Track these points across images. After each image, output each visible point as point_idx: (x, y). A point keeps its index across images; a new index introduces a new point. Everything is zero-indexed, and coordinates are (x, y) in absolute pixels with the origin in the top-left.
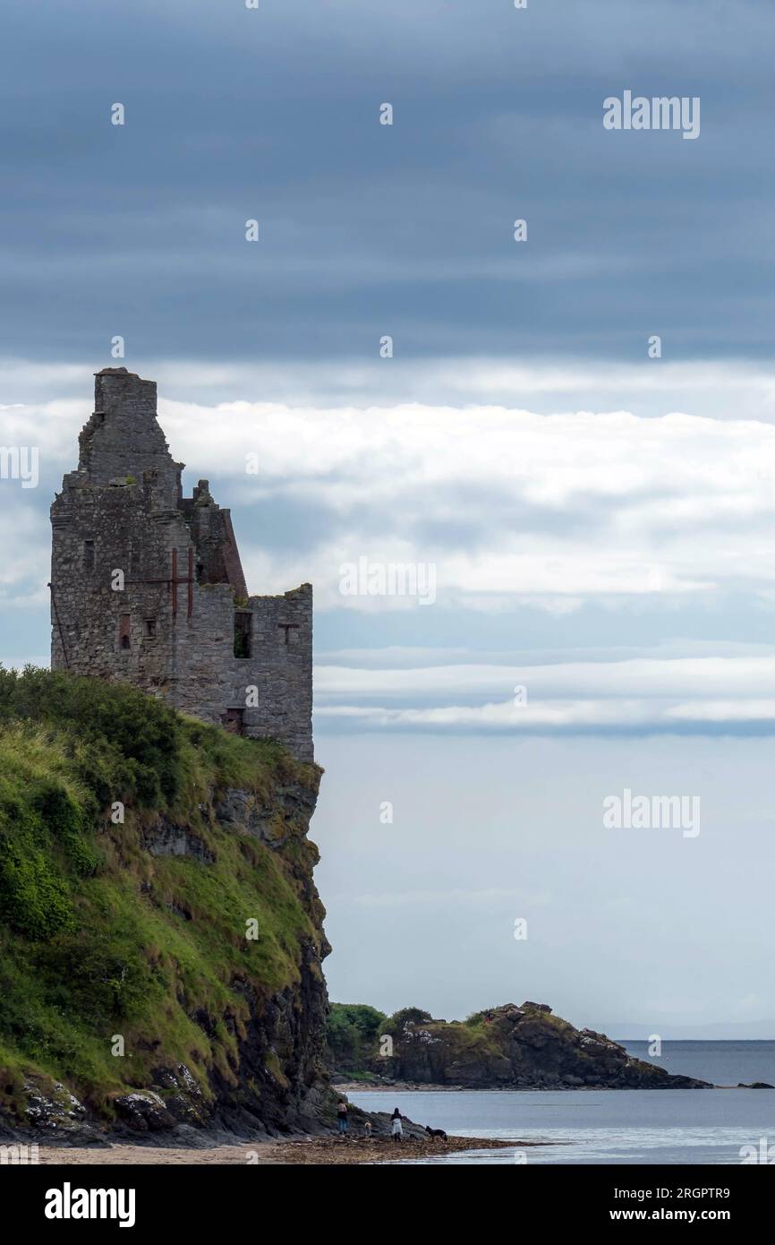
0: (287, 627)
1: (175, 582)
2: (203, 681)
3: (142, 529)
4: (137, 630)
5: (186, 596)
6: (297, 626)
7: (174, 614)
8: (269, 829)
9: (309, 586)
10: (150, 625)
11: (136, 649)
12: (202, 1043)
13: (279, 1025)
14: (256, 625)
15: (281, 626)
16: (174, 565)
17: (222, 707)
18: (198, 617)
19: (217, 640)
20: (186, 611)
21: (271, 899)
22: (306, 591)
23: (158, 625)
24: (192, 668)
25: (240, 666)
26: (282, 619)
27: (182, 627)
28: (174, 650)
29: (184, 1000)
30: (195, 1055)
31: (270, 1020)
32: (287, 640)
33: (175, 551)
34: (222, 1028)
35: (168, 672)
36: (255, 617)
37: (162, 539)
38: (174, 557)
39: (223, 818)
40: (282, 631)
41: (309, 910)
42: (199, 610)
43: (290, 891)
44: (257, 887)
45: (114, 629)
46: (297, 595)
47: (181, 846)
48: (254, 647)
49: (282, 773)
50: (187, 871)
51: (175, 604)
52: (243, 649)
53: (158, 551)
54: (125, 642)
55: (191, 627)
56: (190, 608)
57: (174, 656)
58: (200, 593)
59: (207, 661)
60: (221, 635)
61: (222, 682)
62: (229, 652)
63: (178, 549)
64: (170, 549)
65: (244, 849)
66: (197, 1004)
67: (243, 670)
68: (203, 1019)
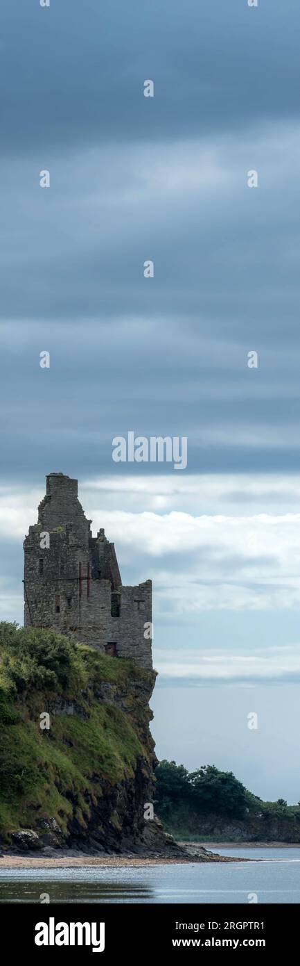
0: (139, 602)
1: (81, 579)
2: (95, 629)
3: (65, 553)
4: (63, 603)
5: (86, 586)
6: (144, 601)
7: (80, 595)
8: (126, 702)
9: (150, 581)
10: (69, 601)
11: (63, 613)
12: (67, 807)
13: (119, 799)
14: (123, 601)
15: (135, 601)
16: (80, 571)
17: (105, 641)
18: (92, 596)
19: (102, 608)
20: (86, 593)
21: (122, 736)
22: (148, 584)
23: (73, 601)
24: (90, 622)
25: (115, 621)
26: (136, 598)
27: (84, 601)
28: (80, 613)
29: (58, 785)
30: (61, 813)
31: (114, 797)
32: (138, 608)
33: (80, 564)
34: (82, 800)
35: (77, 624)
36: (122, 596)
37: (74, 558)
38: (80, 567)
39: (97, 696)
40: (136, 603)
41: (144, 743)
42: (93, 593)
43: (133, 733)
44: (115, 731)
45: (52, 603)
46: (144, 586)
47: (71, 710)
48: (121, 611)
49: (133, 674)
50: (73, 723)
51: (80, 591)
52: (116, 612)
53: (73, 564)
54: (58, 609)
55: (89, 601)
56: (88, 592)
57: (80, 616)
58: (94, 585)
59: (97, 619)
60: (104, 605)
61: (105, 629)
62: (108, 614)
63: (82, 563)
64: (78, 563)
65: (109, 712)
66: (66, 787)
67: (115, 623)
68: (69, 796)
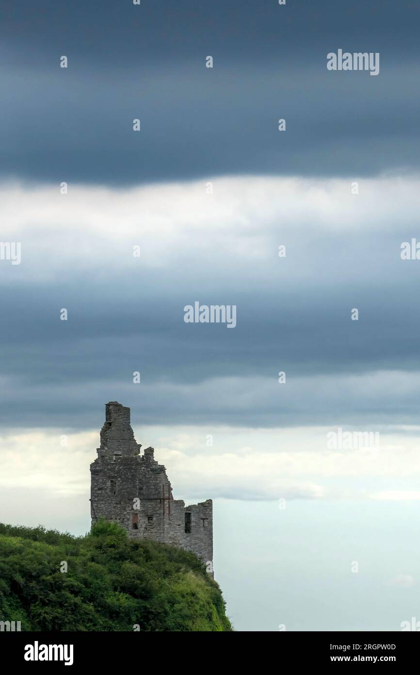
0: (203, 519)
1: (164, 499)
4: (142, 521)
5: (168, 506)
6: (207, 519)
7: (164, 514)
9: (211, 500)
10: (150, 518)
11: (142, 529)
14: (193, 519)
15: (201, 519)
16: (163, 491)
18: (172, 515)
19: (179, 525)
20: (168, 512)
22: (210, 502)
23: (154, 519)
24: (170, 538)
25: (187, 537)
26: (202, 516)
27: (167, 521)
28: (164, 530)
32: (203, 525)
33: (163, 486)
36: (192, 514)
37: (157, 480)
38: (163, 488)
40: (202, 521)
42: (173, 512)
45: (130, 520)
46: (207, 503)
48: (192, 528)
51: (164, 510)
52: (188, 529)
53: (154, 486)
54: (135, 526)
55: (169, 519)
56: (169, 510)
57: (163, 533)
58: (173, 504)
59: (175, 535)
60: (180, 523)
62: (183, 531)
63: (165, 485)
64: (161, 485)
67: (188, 538)
